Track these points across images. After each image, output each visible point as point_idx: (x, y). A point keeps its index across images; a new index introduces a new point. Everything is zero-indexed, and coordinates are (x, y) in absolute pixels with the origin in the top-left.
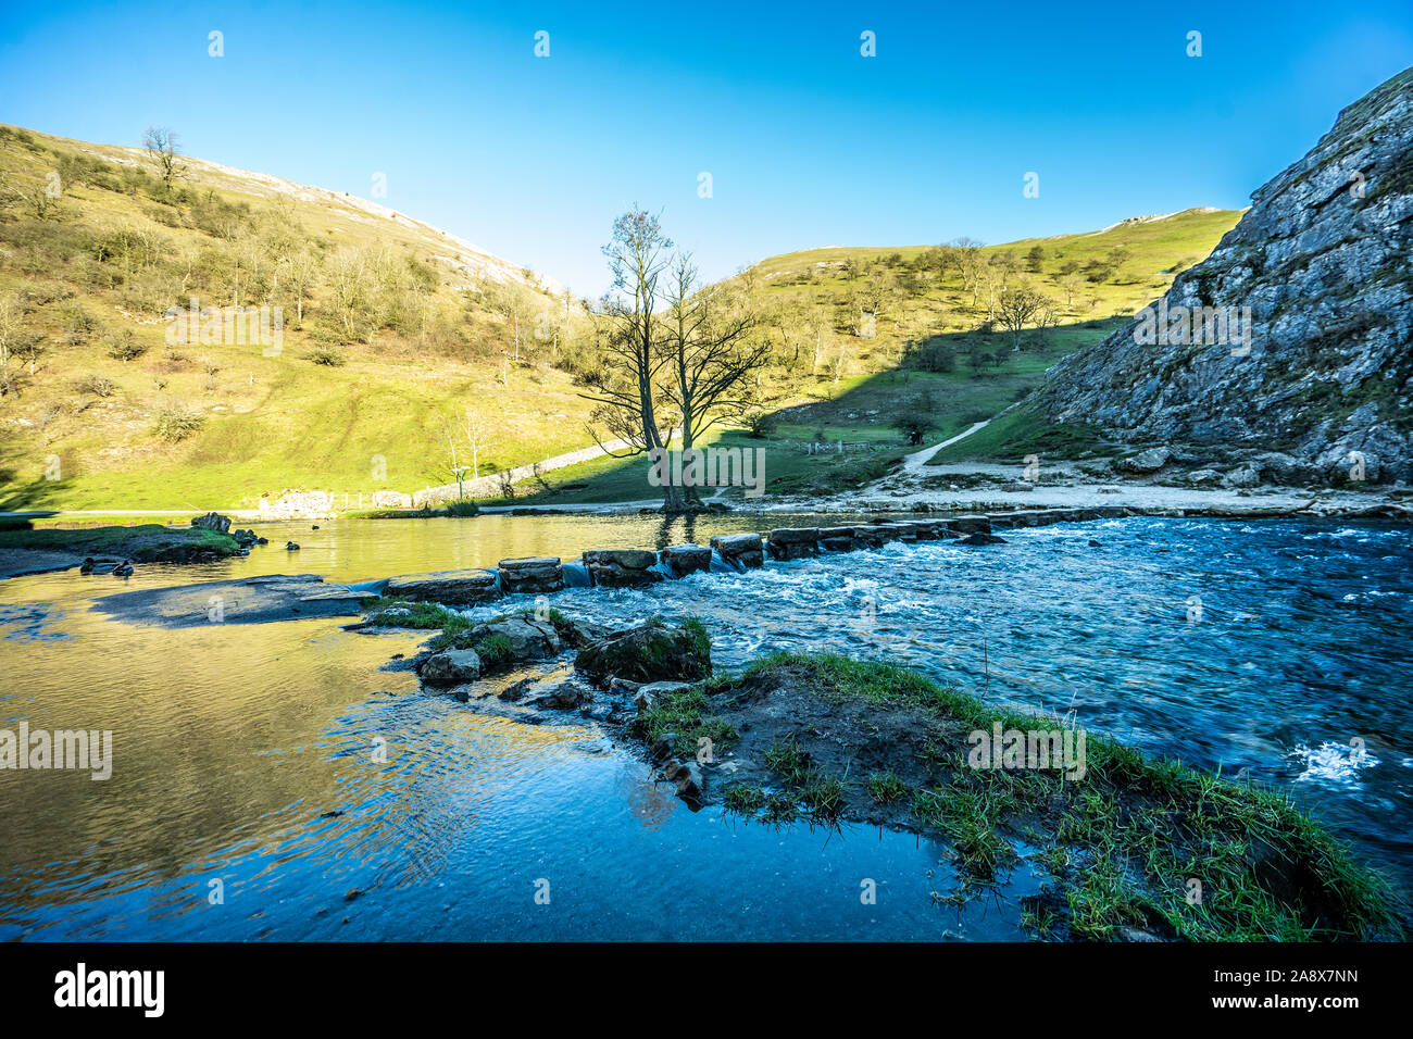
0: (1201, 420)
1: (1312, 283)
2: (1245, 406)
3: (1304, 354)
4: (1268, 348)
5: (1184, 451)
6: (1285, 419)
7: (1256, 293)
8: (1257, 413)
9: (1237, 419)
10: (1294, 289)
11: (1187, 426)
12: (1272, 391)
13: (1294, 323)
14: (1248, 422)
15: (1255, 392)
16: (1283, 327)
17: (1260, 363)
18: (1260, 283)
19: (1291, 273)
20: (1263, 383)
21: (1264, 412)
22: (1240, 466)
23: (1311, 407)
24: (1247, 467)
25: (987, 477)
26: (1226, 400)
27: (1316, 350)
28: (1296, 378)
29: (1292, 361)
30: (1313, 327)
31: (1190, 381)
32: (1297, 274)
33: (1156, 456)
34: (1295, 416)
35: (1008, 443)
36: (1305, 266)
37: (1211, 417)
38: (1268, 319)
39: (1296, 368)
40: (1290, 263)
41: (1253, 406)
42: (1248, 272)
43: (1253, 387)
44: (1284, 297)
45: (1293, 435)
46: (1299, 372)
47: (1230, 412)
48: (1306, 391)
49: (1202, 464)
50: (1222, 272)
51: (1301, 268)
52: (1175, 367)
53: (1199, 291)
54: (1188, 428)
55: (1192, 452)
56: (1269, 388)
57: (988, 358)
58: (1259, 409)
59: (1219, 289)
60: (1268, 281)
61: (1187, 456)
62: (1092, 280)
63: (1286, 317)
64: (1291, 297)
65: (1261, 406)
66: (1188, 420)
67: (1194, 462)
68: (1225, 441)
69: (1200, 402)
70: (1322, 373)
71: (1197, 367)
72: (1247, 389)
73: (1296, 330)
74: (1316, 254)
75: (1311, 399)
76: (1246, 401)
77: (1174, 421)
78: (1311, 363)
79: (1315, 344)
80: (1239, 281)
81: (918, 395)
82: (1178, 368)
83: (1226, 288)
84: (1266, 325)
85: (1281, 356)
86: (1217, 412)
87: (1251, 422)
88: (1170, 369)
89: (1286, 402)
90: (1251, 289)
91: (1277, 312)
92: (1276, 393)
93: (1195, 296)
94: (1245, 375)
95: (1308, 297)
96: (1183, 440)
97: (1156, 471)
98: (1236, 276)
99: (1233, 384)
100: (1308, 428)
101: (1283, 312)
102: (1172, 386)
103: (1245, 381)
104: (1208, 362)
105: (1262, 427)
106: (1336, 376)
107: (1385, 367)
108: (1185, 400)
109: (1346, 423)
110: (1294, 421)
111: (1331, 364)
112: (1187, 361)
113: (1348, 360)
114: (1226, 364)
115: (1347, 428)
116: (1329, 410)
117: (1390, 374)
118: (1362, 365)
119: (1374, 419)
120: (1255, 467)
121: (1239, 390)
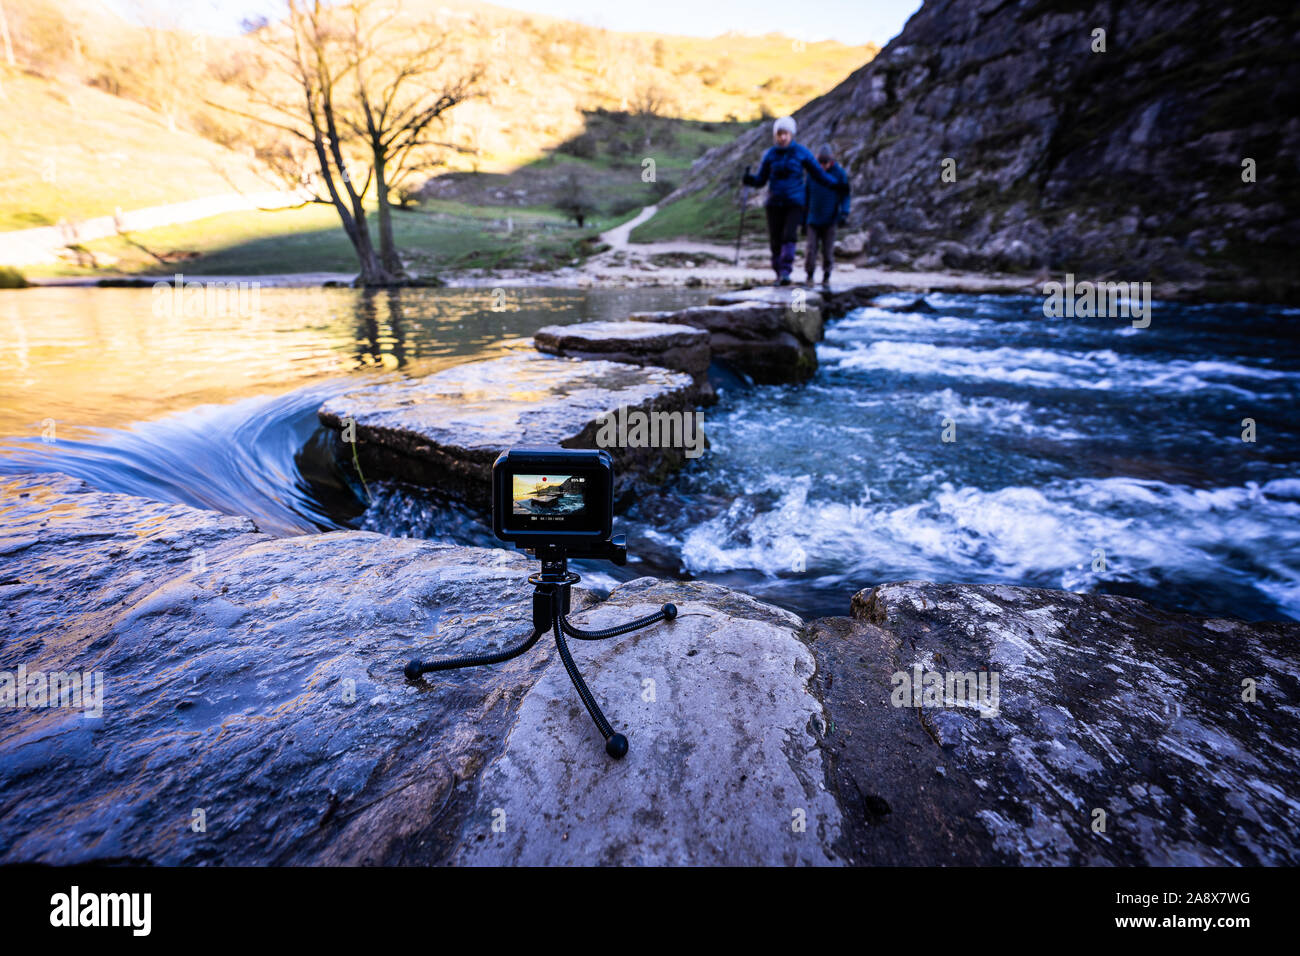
1: (981, 89)
2: (925, 199)
3: (972, 154)
4: (942, 147)
7: (935, 94)
8: (934, 206)
9: (918, 210)
10: (968, 93)
13: (966, 126)
14: (927, 213)
15: (933, 187)
16: (957, 128)
18: (940, 83)
19: (965, 77)
21: (941, 205)
22: (926, 252)
23: (976, 203)
24: (933, 253)
25: (711, 257)
26: (910, 193)
27: (982, 151)
28: (966, 176)
29: (962, 160)
30: (979, 130)
31: (876, 173)
32: (970, 78)
33: (857, 241)
34: (963, 210)
35: (712, 224)
36: (977, 72)
37: (898, 208)
38: (945, 120)
40: (966, 68)
41: (931, 199)
42: (927, 72)
43: (931, 182)
44: (957, 101)
45: (961, 227)
46: (967, 171)
47: (913, 204)
48: (972, 188)
50: (907, 70)
51: (974, 73)
52: (864, 158)
53: (887, 86)
57: (624, 147)
58: (935, 202)
59: (903, 86)
60: (945, 83)
62: (706, 83)
63: (960, 119)
64: (964, 99)
65: (937, 200)
68: (909, 230)
69: (887, 193)
70: (986, 173)
71: (884, 160)
72: (926, 184)
73: (967, 132)
74: (987, 61)
75: (977, 195)
76: (926, 195)
78: (978, 164)
79: (981, 146)
80: (919, 79)
81: (564, 178)
82: (867, 160)
83: (908, 86)
84: (942, 125)
86: (902, 203)
87: (929, 214)
88: (860, 160)
90: (931, 88)
91: (951, 115)
93: (883, 91)
95: (977, 102)
97: (859, 255)
98: (916, 75)
99: (915, 178)
100: (974, 221)
101: (957, 113)
102: (860, 176)
104: (894, 155)
105: (938, 219)
106: (996, 176)
107: (1030, 171)
108: (869, 191)
109: (1004, 218)
110: (963, 215)
111: (994, 165)
112: (874, 154)
113: (1006, 163)
114: (908, 159)
115: (1005, 222)
116: (991, 205)
117: (1034, 178)
118: (1017, 168)
119: (1025, 215)
120: (939, 253)
121: (920, 184)
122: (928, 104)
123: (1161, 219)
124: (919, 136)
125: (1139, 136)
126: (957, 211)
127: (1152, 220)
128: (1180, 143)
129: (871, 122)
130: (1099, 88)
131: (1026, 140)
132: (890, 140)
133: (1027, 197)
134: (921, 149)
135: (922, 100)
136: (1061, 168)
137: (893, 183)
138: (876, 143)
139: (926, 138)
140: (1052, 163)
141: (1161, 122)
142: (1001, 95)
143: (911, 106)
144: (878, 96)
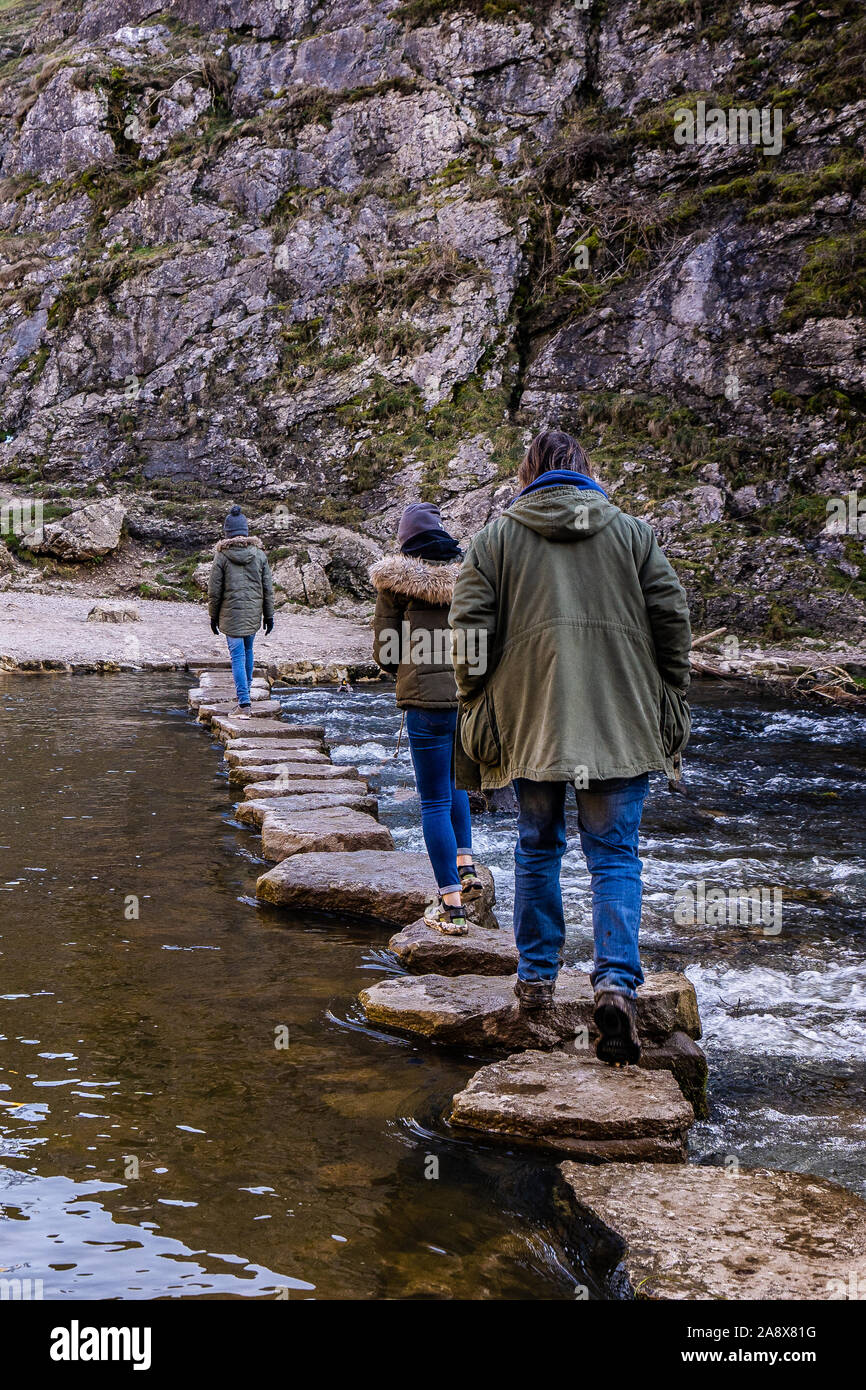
0: (168, 439)
1: (340, 160)
2: (253, 413)
3: (348, 312)
4: (273, 286)
5: (149, 511)
6: (333, 451)
7: (240, 156)
8: (276, 433)
9: (244, 443)
10: (312, 169)
11: (137, 449)
12: (303, 387)
13: (322, 242)
14: (264, 451)
15: (268, 384)
16: (304, 245)
17: (265, 320)
18: (245, 134)
19: (301, 126)
20: (280, 365)
21: (291, 433)
22: (285, 555)
23: (375, 430)
24: (303, 559)
26: (215, 397)
27: (372, 311)
28: (343, 366)
29: (325, 324)
30: (355, 258)
31: (117, 338)
32: (313, 131)
33: (106, 520)
34: (350, 447)
36: (326, 118)
37: (188, 433)
38: (268, 221)
39: (337, 342)
40: (298, 104)
41: (268, 416)
42: (204, 98)
43: (261, 372)
44: (292, 179)
45: (353, 489)
46: (345, 351)
47: (226, 427)
48: (363, 395)
49: (198, 545)
50: (157, 86)
51: (319, 120)
52: (84, 297)
53: (111, 119)
54: (138, 454)
55: (169, 514)
56: (297, 379)
58: (281, 425)
59: (152, 125)
60: (260, 134)
61: (157, 523)
63: (304, 226)
64: (304, 180)
65: (284, 419)
66: (140, 434)
67: (179, 540)
68: (226, 492)
69: (157, 392)
70: (387, 361)
71: (132, 305)
72: (250, 376)
73: (326, 258)
74: (345, 98)
75: (377, 414)
76: (254, 402)
77: (103, 432)
78: (368, 335)
79: (368, 293)
80: (189, 115)
82: (92, 302)
83: (165, 124)
84: (265, 235)
85: (306, 310)
86: (200, 421)
87: (271, 452)
89: (333, 415)
90: (224, 143)
91: (282, 211)
92: (310, 393)
93: (102, 128)
94: (241, 341)
95: (336, 188)
96: (134, 482)
97: (108, 557)
98: (183, 102)
99: (220, 360)
100: (379, 476)
101: (297, 212)
102: (76, 343)
103: (243, 358)
104: (158, 298)
105: (294, 465)
106: (411, 371)
107: (483, 364)
108: (105, 383)
109: (450, 474)
110: (352, 460)
111: (403, 344)
112: (109, 288)
113: (429, 342)
114: (196, 309)
115: (453, 484)
116: (411, 441)
117: (493, 379)
118: (453, 356)
119: (493, 469)
120: (319, 557)
121: (235, 376)
122: (223, 179)
123: (763, 492)
124: (217, 255)
125: (689, 308)
126: (335, 448)
127: (747, 495)
128: (767, 334)
129: (85, 201)
130: (589, 191)
131: (462, 290)
132: (141, 258)
133: (489, 426)
134: (224, 289)
135: (207, 166)
136: (546, 361)
137: (168, 371)
138: (105, 263)
139: (231, 263)
140: (524, 346)
141: (724, 279)
142: (388, 179)
143: (180, 176)
144: (92, 142)
